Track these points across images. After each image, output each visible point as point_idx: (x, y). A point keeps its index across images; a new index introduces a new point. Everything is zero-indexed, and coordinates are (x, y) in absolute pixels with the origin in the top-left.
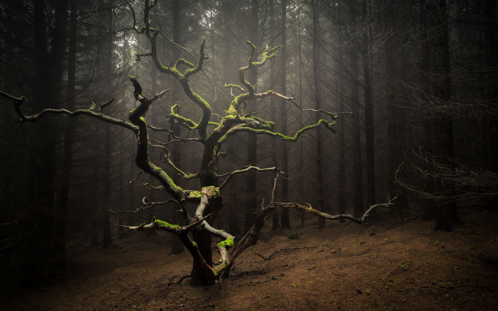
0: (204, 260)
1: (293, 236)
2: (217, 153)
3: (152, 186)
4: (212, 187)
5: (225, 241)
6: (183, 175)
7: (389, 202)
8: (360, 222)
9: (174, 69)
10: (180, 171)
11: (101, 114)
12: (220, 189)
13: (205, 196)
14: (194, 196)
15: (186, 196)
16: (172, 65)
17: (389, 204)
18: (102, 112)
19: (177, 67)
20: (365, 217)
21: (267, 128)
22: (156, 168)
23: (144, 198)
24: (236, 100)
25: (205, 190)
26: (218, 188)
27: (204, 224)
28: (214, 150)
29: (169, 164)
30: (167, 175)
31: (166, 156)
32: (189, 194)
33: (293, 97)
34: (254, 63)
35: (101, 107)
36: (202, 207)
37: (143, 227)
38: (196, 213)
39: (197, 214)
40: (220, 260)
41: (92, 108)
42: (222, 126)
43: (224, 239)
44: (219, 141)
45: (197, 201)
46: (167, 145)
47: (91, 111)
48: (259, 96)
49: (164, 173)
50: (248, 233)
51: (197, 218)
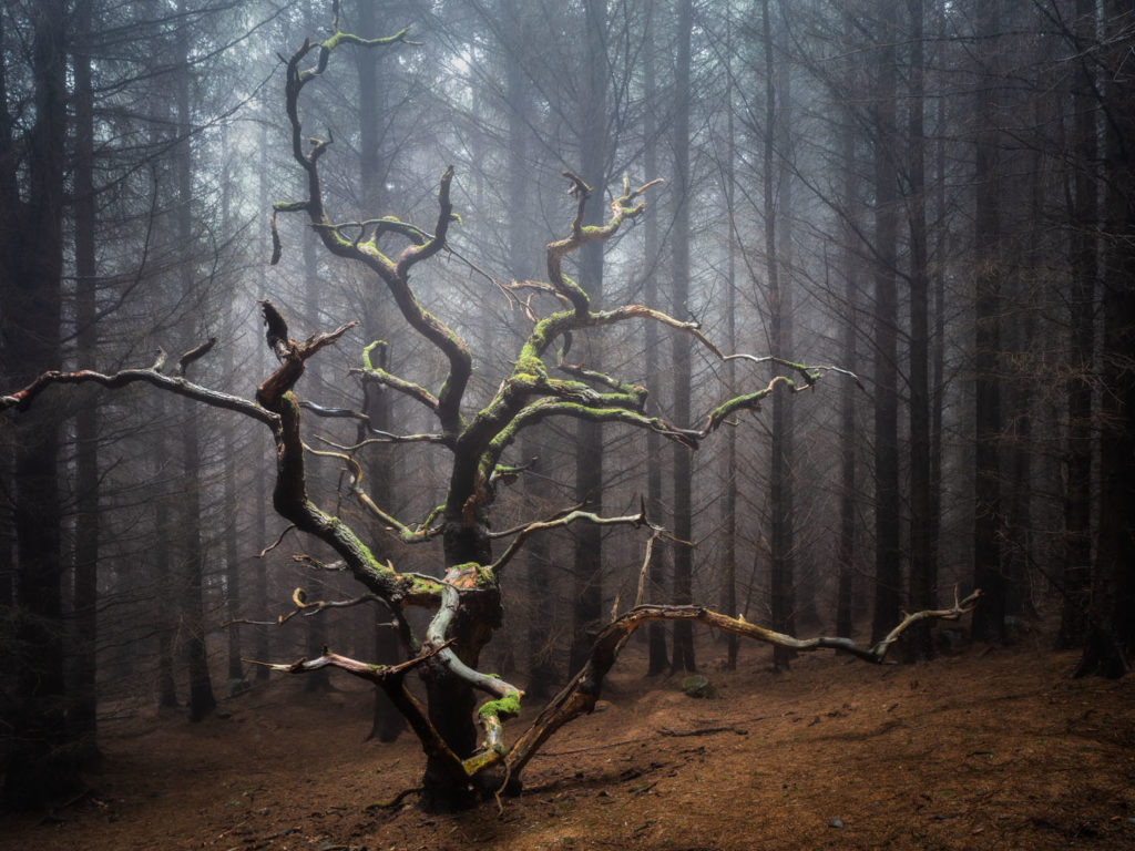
0: (442, 741)
1: (700, 689)
2: (488, 473)
3: (318, 562)
4: (472, 566)
5: (498, 702)
6: (398, 529)
7: (957, 605)
8: (872, 659)
9: (368, 247)
10: (391, 519)
11: (182, 380)
12: (494, 570)
13: (452, 591)
14: (424, 588)
15: (404, 589)
16: (363, 237)
17: (954, 610)
18: (183, 374)
19: (377, 241)
20: (890, 646)
21: (627, 404)
22: (326, 518)
23: (298, 590)
24: (539, 330)
25: (453, 573)
26: (489, 568)
27: (449, 661)
28: (481, 465)
29: (361, 501)
30: (353, 537)
31: (352, 479)
32: (411, 584)
33: (696, 321)
34: (586, 229)
35: (181, 362)
36: (443, 616)
37: (303, 667)
38: (428, 633)
39: (432, 636)
40: (485, 744)
41: (159, 363)
42: (502, 402)
43: (498, 696)
44: (494, 441)
45: (434, 602)
46: (354, 450)
47: (156, 373)
48: (602, 318)
49: (346, 532)
50: (572, 683)
51: (431, 646)
